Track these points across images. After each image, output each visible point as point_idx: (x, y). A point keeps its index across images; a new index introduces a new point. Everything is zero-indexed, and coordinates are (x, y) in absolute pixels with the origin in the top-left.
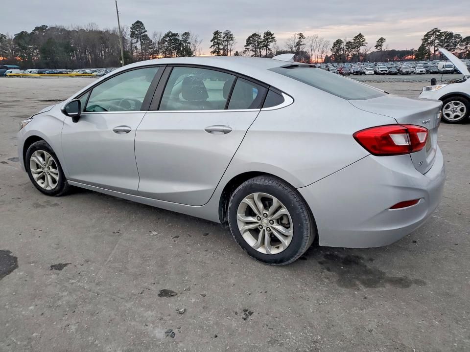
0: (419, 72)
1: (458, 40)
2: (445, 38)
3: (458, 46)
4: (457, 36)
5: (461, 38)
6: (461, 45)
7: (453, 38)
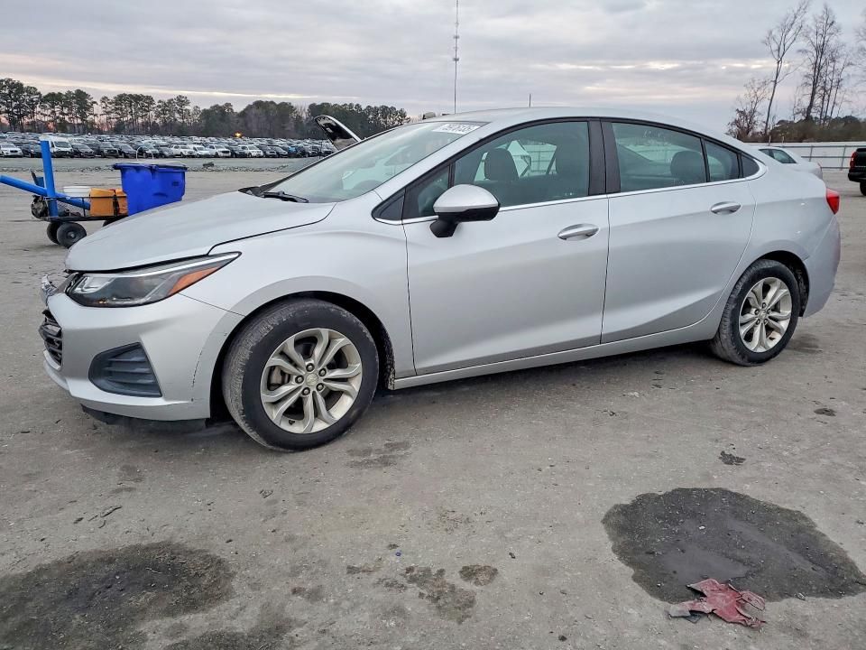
0: (10, 154)
1: (35, 98)
2: (11, 92)
3: (38, 109)
4: (32, 91)
5: (39, 93)
6: (44, 108)
7: (26, 94)
